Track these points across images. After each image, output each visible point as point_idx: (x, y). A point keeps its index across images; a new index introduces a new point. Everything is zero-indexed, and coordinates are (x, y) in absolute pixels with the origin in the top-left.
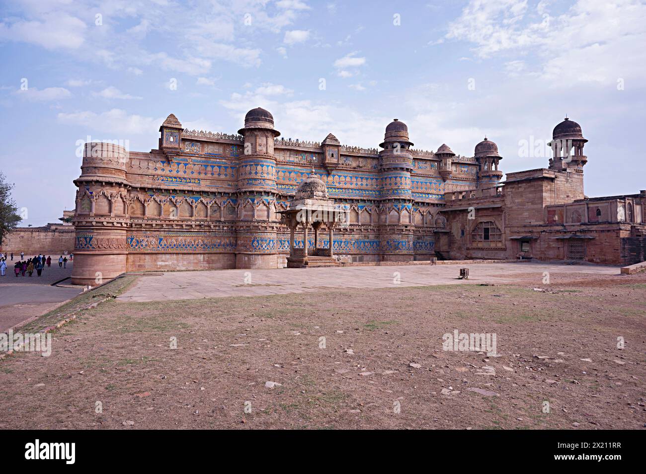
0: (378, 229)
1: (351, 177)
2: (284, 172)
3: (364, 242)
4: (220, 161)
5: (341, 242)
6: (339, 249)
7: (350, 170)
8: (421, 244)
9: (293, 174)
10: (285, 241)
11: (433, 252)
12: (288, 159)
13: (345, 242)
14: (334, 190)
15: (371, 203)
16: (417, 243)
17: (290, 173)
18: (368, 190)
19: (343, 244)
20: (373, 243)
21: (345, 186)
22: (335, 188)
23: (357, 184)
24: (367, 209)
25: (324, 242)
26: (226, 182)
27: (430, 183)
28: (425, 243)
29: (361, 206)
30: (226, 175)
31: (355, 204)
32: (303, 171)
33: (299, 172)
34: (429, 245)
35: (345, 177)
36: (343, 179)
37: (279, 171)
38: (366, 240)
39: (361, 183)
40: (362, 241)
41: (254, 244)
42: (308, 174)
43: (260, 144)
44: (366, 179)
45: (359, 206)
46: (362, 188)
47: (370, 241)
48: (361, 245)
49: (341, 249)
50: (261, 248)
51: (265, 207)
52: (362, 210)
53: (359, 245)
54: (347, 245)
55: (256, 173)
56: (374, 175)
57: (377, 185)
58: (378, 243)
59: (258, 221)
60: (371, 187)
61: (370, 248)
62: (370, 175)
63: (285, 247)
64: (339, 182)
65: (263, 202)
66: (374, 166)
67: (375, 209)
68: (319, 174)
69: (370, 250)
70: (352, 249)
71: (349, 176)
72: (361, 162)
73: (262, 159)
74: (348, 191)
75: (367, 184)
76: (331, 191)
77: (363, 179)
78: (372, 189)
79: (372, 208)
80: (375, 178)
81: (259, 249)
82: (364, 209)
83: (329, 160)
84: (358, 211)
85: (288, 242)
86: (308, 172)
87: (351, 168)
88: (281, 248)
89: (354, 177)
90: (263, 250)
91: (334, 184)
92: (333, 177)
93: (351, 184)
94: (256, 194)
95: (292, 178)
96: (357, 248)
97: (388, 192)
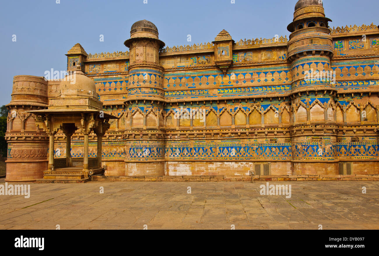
0: (288, 130)
1: (252, 74)
2: (174, 78)
3: (270, 148)
4: (116, 76)
5: (240, 148)
6: (238, 156)
7: (250, 66)
8: (357, 148)
9: (183, 80)
10: (176, 148)
12: (179, 65)
13: (244, 148)
14: (230, 91)
15: (279, 101)
16: (351, 147)
17: (181, 78)
18: (274, 86)
19: (242, 149)
20: (283, 149)
21: (244, 85)
22: (231, 88)
23: (259, 81)
24: (273, 108)
25: (220, 148)
26: (121, 95)
27: (371, 66)
28: (364, 146)
29: (265, 105)
30: (121, 89)
31: (258, 104)
32: (194, 75)
33: (190, 76)
34: (372, 148)
35: (244, 74)
36: (241, 77)
37: (170, 78)
38: (275, 145)
39: (265, 78)
40: (268, 146)
41: (130, 152)
42: (200, 77)
43: (138, 54)
44: (271, 73)
45: (262, 106)
46: (266, 84)
47: (278, 145)
48: (266, 150)
49: (240, 155)
50: (136, 156)
51: (141, 115)
52: (266, 110)
53: (263, 151)
54: (248, 152)
55: (133, 83)
56: (282, 68)
57: (287, 78)
58: (290, 148)
59: (133, 130)
60: (279, 82)
61: (279, 154)
62: (277, 68)
63: (176, 154)
64: (237, 81)
65: (138, 110)
66: (281, 57)
67: (285, 108)
68: (213, 75)
69: (278, 156)
70: (255, 155)
71: (249, 73)
72: (264, 55)
73: (138, 68)
74: (248, 90)
75: (273, 79)
76: (227, 92)
77: (267, 74)
78: (280, 84)
79: (280, 106)
80: (284, 71)
81: (135, 157)
82: (269, 108)
83: (219, 59)
84: (260, 112)
85: (179, 149)
86: (200, 74)
87: (250, 63)
88: (172, 155)
89: (255, 73)
90: (138, 158)
91: (230, 84)
92: (229, 77)
93: (252, 81)
94: (132, 103)
95: (183, 84)
96: (261, 154)
97: (296, 84)
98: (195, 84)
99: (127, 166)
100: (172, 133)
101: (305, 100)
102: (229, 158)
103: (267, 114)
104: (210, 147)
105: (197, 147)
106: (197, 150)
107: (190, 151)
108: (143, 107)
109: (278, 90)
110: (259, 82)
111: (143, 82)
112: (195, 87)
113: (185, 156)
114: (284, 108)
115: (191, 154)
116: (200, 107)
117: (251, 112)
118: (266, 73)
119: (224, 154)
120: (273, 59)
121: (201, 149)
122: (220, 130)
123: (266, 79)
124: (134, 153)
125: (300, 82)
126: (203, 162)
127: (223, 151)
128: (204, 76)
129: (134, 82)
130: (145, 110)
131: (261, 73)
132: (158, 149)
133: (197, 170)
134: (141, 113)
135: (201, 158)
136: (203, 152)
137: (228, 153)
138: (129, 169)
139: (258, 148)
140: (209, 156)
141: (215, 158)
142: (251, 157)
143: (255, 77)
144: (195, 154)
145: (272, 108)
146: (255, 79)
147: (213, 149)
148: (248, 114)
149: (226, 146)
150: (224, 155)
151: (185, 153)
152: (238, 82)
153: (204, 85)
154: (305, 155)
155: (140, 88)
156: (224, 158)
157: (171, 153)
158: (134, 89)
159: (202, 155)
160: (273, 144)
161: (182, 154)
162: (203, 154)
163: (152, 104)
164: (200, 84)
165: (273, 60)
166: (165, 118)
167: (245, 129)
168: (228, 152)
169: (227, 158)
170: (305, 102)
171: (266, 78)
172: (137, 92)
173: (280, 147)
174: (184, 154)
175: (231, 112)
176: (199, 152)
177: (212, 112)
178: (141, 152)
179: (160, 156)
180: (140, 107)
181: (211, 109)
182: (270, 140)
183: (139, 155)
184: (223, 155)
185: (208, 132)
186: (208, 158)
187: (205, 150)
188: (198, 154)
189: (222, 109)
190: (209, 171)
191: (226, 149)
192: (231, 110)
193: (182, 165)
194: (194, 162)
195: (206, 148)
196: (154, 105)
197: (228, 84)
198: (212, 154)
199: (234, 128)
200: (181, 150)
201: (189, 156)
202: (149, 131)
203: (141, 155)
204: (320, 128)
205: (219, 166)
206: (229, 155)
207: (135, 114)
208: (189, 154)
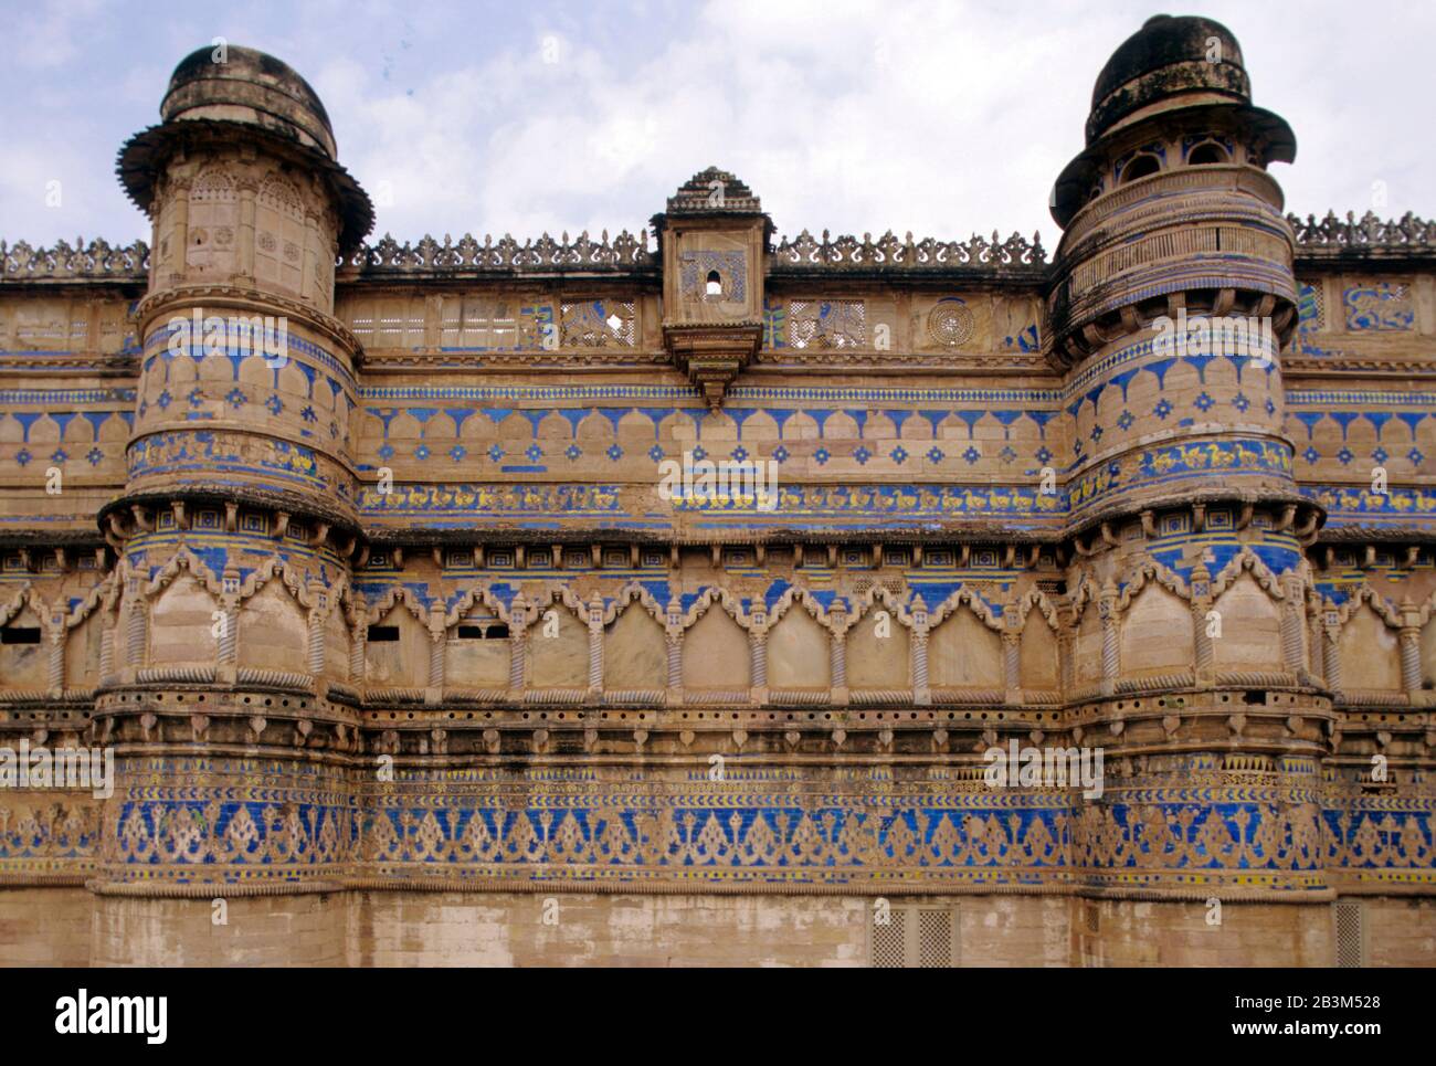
1: (860, 416)
2: (424, 415)
3: (957, 819)
5: (795, 817)
6: (783, 862)
7: (849, 375)
8: (1388, 825)
9: (476, 425)
12: (450, 340)
13: (818, 816)
15: (1008, 567)
16: (1358, 820)
17: (460, 416)
18: (979, 488)
19: (805, 826)
20: (1026, 824)
21: (816, 471)
23: (899, 456)
24: (976, 604)
25: (679, 815)
28: (1421, 817)
29: (934, 588)
31: (891, 577)
32: (540, 401)
33: (513, 407)
35: (820, 416)
36: (801, 428)
37: (395, 412)
38: (984, 802)
39: (930, 444)
40: (945, 806)
41: (125, 831)
42: (574, 415)
43: (200, 230)
44: (962, 421)
45: (916, 589)
46: (936, 478)
47: (1000, 807)
48: (937, 831)
49: (793, 859)
50: (163, 854)
51: (202, 596)
52: (941, 609)
53: (921, 835)
54: (835, 839)
55: (164, 401)
56: (1021, 396)
57: (1043, 450)
58: (1059, 820)
59: (144, 687)
60: (1005, 466)
61: (1003, 852)
62: (992, 396)
63: (420, 849)
64: (781, 449)
65: (184, 568)
66: (1015, 340)
67: (1036, 605)
68: (647, 411)
69: (999, 865)
70: (874, 855)
71: (846, 412)
72: (924, 320)
74: (842, 501)
75: (971, 450)
76: (726, 507)
77: (944, 422)
78: (1011, 478)
79: (1011, 593)
80: (1029, 412)
81: (154, 860)
82: (953, 601)
83: (686, 314)
84: (908, 620)
85: (441, 815)
86: (575, 402)
87: (852, 357)
88: (396, 855)
89: (880, 413)
90: (177, 868)
92: (739, 425)
93: (862, 456)
94: (149, 518)
95: (472, 448)
96: (910, 852)
97: (1115, 473)
98: (540, 453)
99: (104, 922)
100: (402, 719)
101: (1177, 555)
102: (730, 876)
103: (942, 637)
104: (621, 809)
105: (545, 806)
106: (546, 827)
107: (506, 830)
108: (219, 552)
109: (999, 510)
110: (899, 461)
111: (229, 397)
112: (542, 468)
113: (476, 859)
114: (1030, 604)
115: (512, 848)
116: (570, 578)
117: (854, 617)
118: (935, 417)
119: (702, 851)
120: (973, 346)
121: (570, 820)
122: (685, 709)
123: (935, 450)
124: (151, 835)
125: (1141, 457)
126: (578, 897)
127: (696, 832)
128: (595, 413)
129: (165, 395)
130: (230, 566)
131: (909, 413)
132: (312, 816)
133: (543, 942)
134: (205, 586)
135: (569, 875)
136: (580, 834)
137: (725, 843)
138: (113, 941)
139: (893, 819)
140: (616, 861)
141: (652, 875)
142: (856, 868)
143: (881, 435)
144: (532, 850)
145: (969, 601)
146: (880, 443)
147: (638, 820)
148: (839, 631)
149: (718, 806)
150: (705, 859)
151: (477, 845)
152: (786, 455)
153: (596, 459)
154: (1184, 858)
155: (204, 433)
156: (701, 875)
157: (387, 840)
158: (164, 439)
159: (574, 856)
160: (971, 798)
161: (453, 845)
162: (579, 848)
163: (276, 539)
164: (574, 453)
165: (971, 353)
166: (356, 634)
167: (826, 707)
168: (724, 838)
169: (720, 876)
170: (1178, 565)
171: (937, 443)
172: (183, 454)
173: (1007, 813)
174: (467, 849)
175: (747, 613)
176: (558, 835)
177: (635, 614)
178: (196, 832)
179: (321, 857)
180: (201, 545)
181: (632, 595)
182: (959, 778)
183: (182, 846)
184: (695, 854)
185: (614, 718)
186: (608, 874)
187: (593, 826)
188: (551, 850)
189: (695, 598)
190: (617, 945)
191: (712, 820)
192: (746, 603)
193: (453, 910)
194: (527, 892)
195: (602, 814)
196: (292, 547)
198: (634, 851)
199: (766, 702)
200: (453, 822)
201: (499, 859)
202: (257, 699)
203: (194, 848)
204: (1270, 708)
205: (674, 918)
206: (730, 855)
207: (163, 588)
208: (497, 847)
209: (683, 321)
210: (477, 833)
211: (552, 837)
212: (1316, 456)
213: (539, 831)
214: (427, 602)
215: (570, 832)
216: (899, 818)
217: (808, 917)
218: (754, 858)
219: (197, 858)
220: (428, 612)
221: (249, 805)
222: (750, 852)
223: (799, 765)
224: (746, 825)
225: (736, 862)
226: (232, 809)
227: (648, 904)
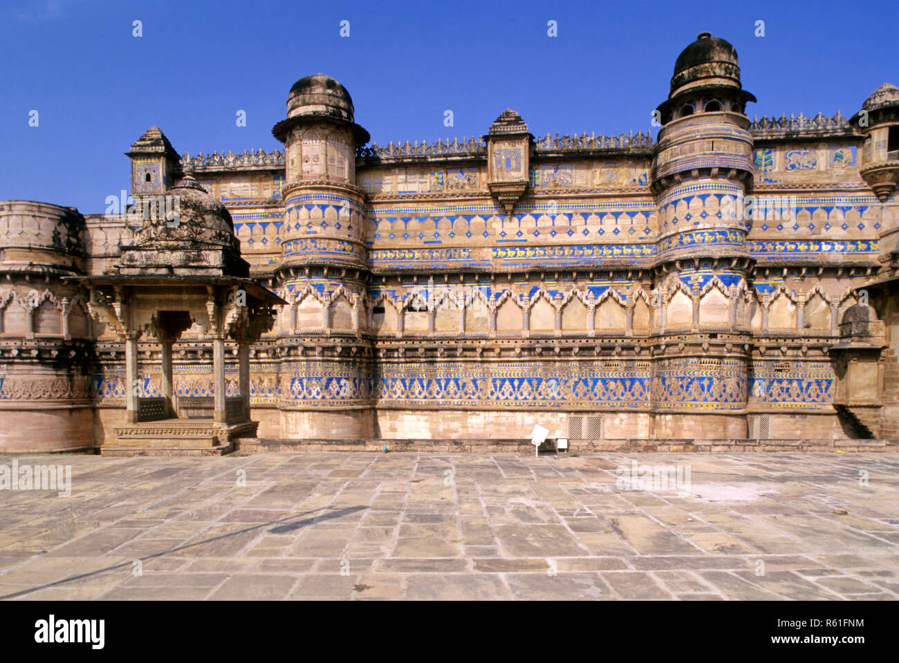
0: (646, 344)
1: (570, 216)
2: (392, 220)
3: (604, 382)
4: (253, 211)
5: (540, 381)
6: (534, 398)
7: (566, 198)
8: (785, 384)
9: (413, 223)
10: (394, 380)
11: (831, 409)
12: (401, 188)
14: (520, 253)
15: (629, 279)
16: (772, 383)
17: (406, 220)
18: (619, 245)
19: (543, 384)
20: (632, 384)
21: (551, 240)
22: (522, 248)
23: (586, 232)
24: (615, 295)
25: (494, 381)
26: (265, 256)
27: (828, 210)
28: (799, 381)
29: (598, 288)
30: (264, 241)
31: (581, 284)
32: (438, 214)
33: (427, 216)
34: (814, 386)
35: (553, 216)
36: (545, 222)
37: (380, 219)
38: (616, 375)
39: (599, 227)
40: (600, 377)
41: (293, 387)
42: (452, 219)
43: (307, 156)
44: (613, 217)
45: (591, 289)
46: (600, 242)
47: (622, 377)
48: (596, 387)
49: (539, 397)
50: (307, 396)
51: (317, 302)
52: (600, 297)
53: (590, 388)
55: (298, 226)
56: (639, 204)
57: (647, 228)
58: (646, 383)
59: (298, 336)
60: (630, 236)
61: (623, 395)
62: (626, 205)
63: (395, 393)
64: (537, 231)
65: (309, 291)
66: (637, 180)
67: (640, 294)
68: (482, 216)
69: (621, 400)
70: (570, 396)
71: (564, 214)
72: (598, 173)
73: (309, 192)
74: (562, 253)
75: (616, 229)
76: (514, 256)
77: (605, 217)
78: (632, 241)
79: (630, 290)
80: (642, 212)
81: (304, 398)
82: (605, 294)
83: (498, 178)
84: (587, 302)
85: (403, 381)
86: (452, 214)
87: (567, 190)
89: (578, 214)
90: (313, 401)
91: (521, 238)
92: (520, 220)
93: (570, 233)
94: (296, 273)
95: (412, 234)
96: (585, 395)
97: (670, 243)
98: (439, 235)
99: (287, 419)
100: (388, 344)
101: (689, 278)
102: (514, 404)
103: (601, 309)
104: (472, 378)
105: (442, 377)
106: (443, 385)
107: (428, 386)
108: (321, 285)
109: (627, 255)
110: (586, 235)
111: (322, 225)
112: (440, 242)
113: (416, 397)
114: (637, 295)
115: (430, 393)
117: (564, 301)
118: (601, 215)
119: (503, 394)
120: (619, 183)
121: (452, 383)
122: (496, 339)
123: (601, 229)
124: (303, 389)
125: (679, 237)
126: (456, 412)
127: (501, 387)
128: (461, 218)
129: (298, 224)
130: (326, 290)
131: (591, 214)
132: (357, 381)
133: (442, 428)
134: (317, 298)
135: (452, 403)
136: (456, 388)
137: (512, 391)
138: (291, 426)
139: (579, 382)
140: (470, 398)
141: (484, 403)
142: (563, 401)
143: (579, 224)
144: (438, 394)
145: (612, 294)
146: (578, 227)
147: (478, 382)
148: (559, 307)
149: (509, 377)
150: (504, 397)
151: (417, 392)
152: (539, 233)
153: (461, 237)
154: (684, 398)
155: (313, 240)
156: (502, 403)
158: (299, 242)
159: (454, 396)
160: (611, 373)
161: (408, 392)
162: (456, 393)
163: (342, 279)
164: (452, 235)
165: (618, 187)
166: (369, 311)
167: (552, 338)
168: (511, 389)
169: (510, 404)
170: (689, 283)
171: (602, 227)
172: (306, 248)
173: (625, 379)
174: (413, 394)
175: (521, 300)
176: (448, 388)
178: (318, 388)
179: (360, 397)
180: (315, 283)
182: (606, 366)
183: (314, 393)
184: (500, 396)
185: (469, 343)
186: (467, 403)
187: (461, 385)
188: (445, 394)
189: (501, 294)
190: (470, 430)
191: (507, 383)
192: (521, 296)
193: (408, 417)
194: (437, 410)
195: (464, 380)
196: (347, 281)
197: (517, 238)
198: (477, 395)
199: (528, 336)
200: (407, 383)
201: (425, 397)
202: (338, 340)
203: (318, 394)
204: (718, 340)
205: (492, 420)
206: (514, 396)
207: (303, 298)
208: (425, 393)
209: (496, 180)
210: (417, 387)
211: (445, 389)
212: (767, 227)
213: (440, 387)
214: (396, 297)
215: (452, 387)
216: (581, 382)
217: (544, 419)
218: (523, 397)
219: (319, 397)
220: (396, 302)
221: (336, 378)
222: (522, 394)
223: (541, 361)
224: (520, 384)
225: (516, 398)
226: (330, 380)
227: (482, 414)
